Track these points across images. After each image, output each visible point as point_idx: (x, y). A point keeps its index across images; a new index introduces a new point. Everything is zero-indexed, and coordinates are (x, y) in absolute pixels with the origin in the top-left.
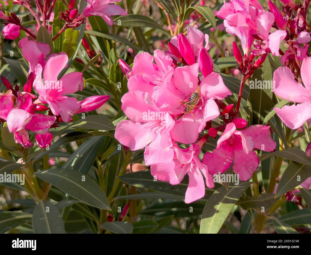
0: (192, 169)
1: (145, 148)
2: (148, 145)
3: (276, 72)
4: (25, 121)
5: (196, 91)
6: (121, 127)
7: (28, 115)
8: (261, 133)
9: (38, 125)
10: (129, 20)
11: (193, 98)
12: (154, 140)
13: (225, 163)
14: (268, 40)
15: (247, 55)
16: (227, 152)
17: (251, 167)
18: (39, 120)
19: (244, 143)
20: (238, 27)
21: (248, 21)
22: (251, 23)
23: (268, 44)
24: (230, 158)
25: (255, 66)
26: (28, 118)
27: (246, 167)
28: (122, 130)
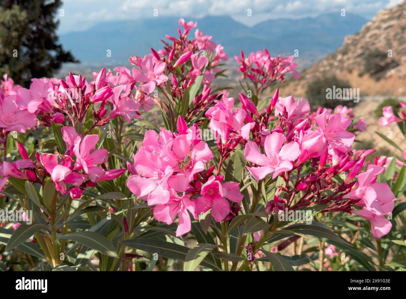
0: (182, 210)
1: (148, 195)
2: (151, 192)
3: (247, 144)
4: (67, 174)
5: (189, 155)
6: (132, 179)
7: (69, 170)
8: (233, 188)
9: (74, 180)
10: (136, 136)
11: (186, 159)
12: (156, 189)
13: (206, 207)
14: (241, 131)
15: (225, 144)
16: (208, 199)
17: (224, 213)
18: (75, 177)
19: (220, 188)
20: (219, 122)
21: (227, 119)
22: (229, 121)
23: (241, 133)
24: (210, 204)
25: (230, 149)
26: (69, 172)
27: (220, 212)
28: (132, 181)
